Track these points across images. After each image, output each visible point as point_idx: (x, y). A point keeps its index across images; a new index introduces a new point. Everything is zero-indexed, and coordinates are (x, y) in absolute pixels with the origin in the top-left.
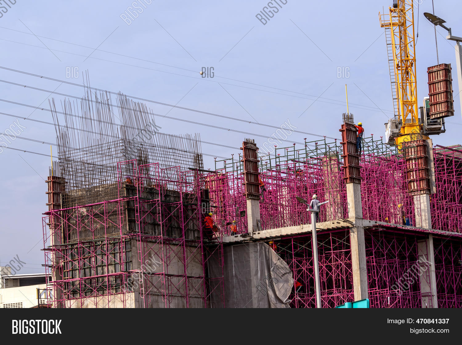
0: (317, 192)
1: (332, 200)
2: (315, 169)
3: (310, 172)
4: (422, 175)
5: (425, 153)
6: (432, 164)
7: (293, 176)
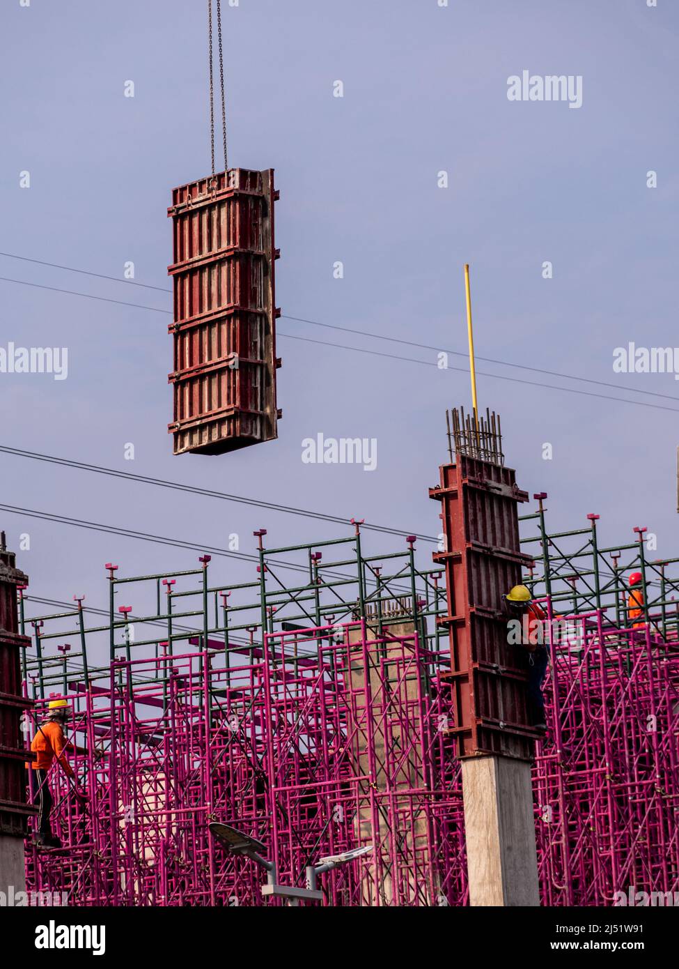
0: (314, 799)
1: (388, 843)
2: (308, 682)
3: (281, 697)
7: (196, 719)
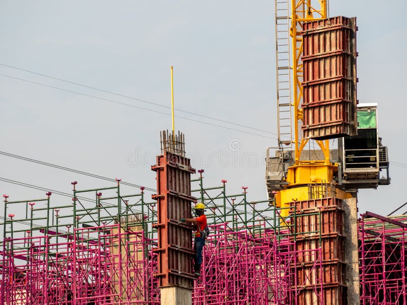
2: (93, 251)
3: (81, 257)
4: (331, 276)
5: (339, 228)
6: (355, 254)
7: (42, 266)
